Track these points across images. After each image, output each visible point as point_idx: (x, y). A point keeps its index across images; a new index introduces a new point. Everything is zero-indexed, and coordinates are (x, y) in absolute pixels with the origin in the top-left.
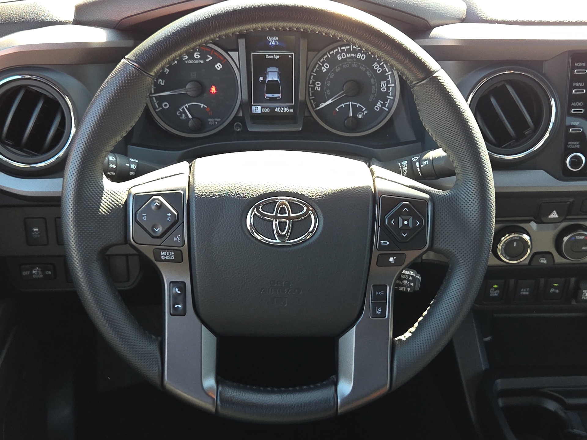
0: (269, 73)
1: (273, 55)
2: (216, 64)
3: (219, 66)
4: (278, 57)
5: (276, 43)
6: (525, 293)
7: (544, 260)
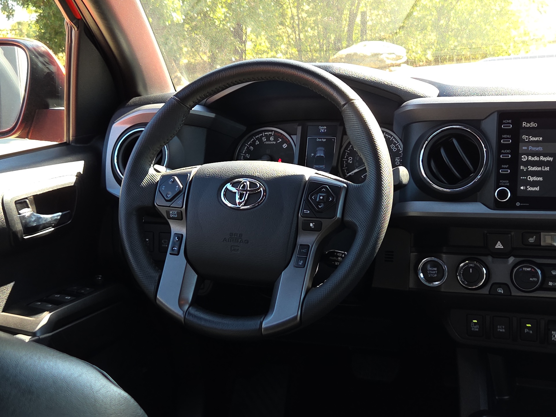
0: (318, 151)
1: (322, 139)
2: (284, 144)
3: (285, 146)
4: (325, 140)
5: (324, 130)
6: (501, 330)
7: (501, 291)
